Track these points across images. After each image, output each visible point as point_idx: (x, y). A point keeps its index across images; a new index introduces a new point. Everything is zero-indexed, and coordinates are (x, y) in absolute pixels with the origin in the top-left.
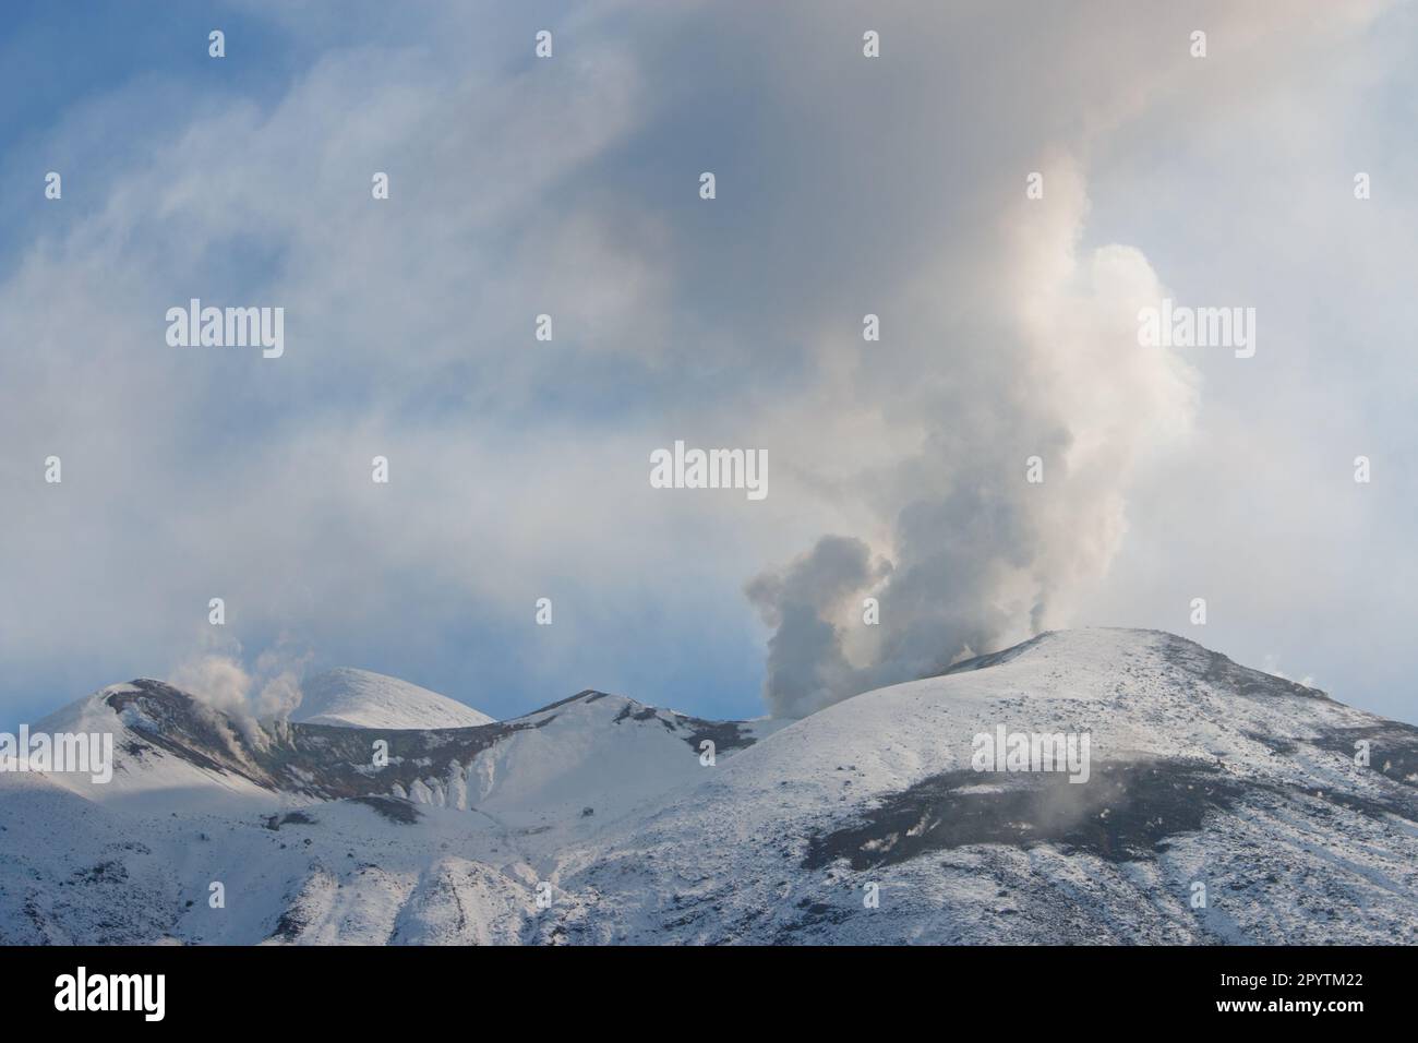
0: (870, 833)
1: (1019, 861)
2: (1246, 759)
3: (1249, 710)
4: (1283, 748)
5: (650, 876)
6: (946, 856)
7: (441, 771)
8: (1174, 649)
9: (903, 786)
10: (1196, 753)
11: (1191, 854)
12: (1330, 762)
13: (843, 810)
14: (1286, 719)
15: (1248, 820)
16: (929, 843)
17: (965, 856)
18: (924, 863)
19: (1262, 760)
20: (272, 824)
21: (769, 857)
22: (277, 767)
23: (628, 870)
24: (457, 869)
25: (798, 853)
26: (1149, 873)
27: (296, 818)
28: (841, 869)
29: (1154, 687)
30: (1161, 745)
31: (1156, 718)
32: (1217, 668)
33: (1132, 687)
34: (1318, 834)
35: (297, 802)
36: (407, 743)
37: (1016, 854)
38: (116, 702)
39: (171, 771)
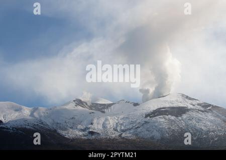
0: (151, 114)
1: (167, 117)
2: (190, 106)
3: (190, 101)
4: (194, 105)
5: (129, 119)
6: (159, 116)
7: (107, 108)
8: (183, 95)
9: (155, 109)
10: (185, 106)
11: (184, 116)
12: (198, 107)
13: (149, 112)
14: (194, 102)
15: (190, 113)
16: (158, 115)
17: (161, 116)
18: (157, 117)
19: (192, 107)
20: (90, 113)
21: (141, 117)
22: (91, 107)
23: (127, 118)
24: (109, 117)
25: (144, 116)
26: (180, 118)
27: (93, 113)
28: (149, 118)
29: (181, 99)
30: (181, 105)
31: (181, 102)
32: (187, 97)
33: (178, 99)
34: (197, 114)
35: (93, 111)
36: (104, 105)
37: (166, 116)
38: (74, 101)
39: (80, 108)
